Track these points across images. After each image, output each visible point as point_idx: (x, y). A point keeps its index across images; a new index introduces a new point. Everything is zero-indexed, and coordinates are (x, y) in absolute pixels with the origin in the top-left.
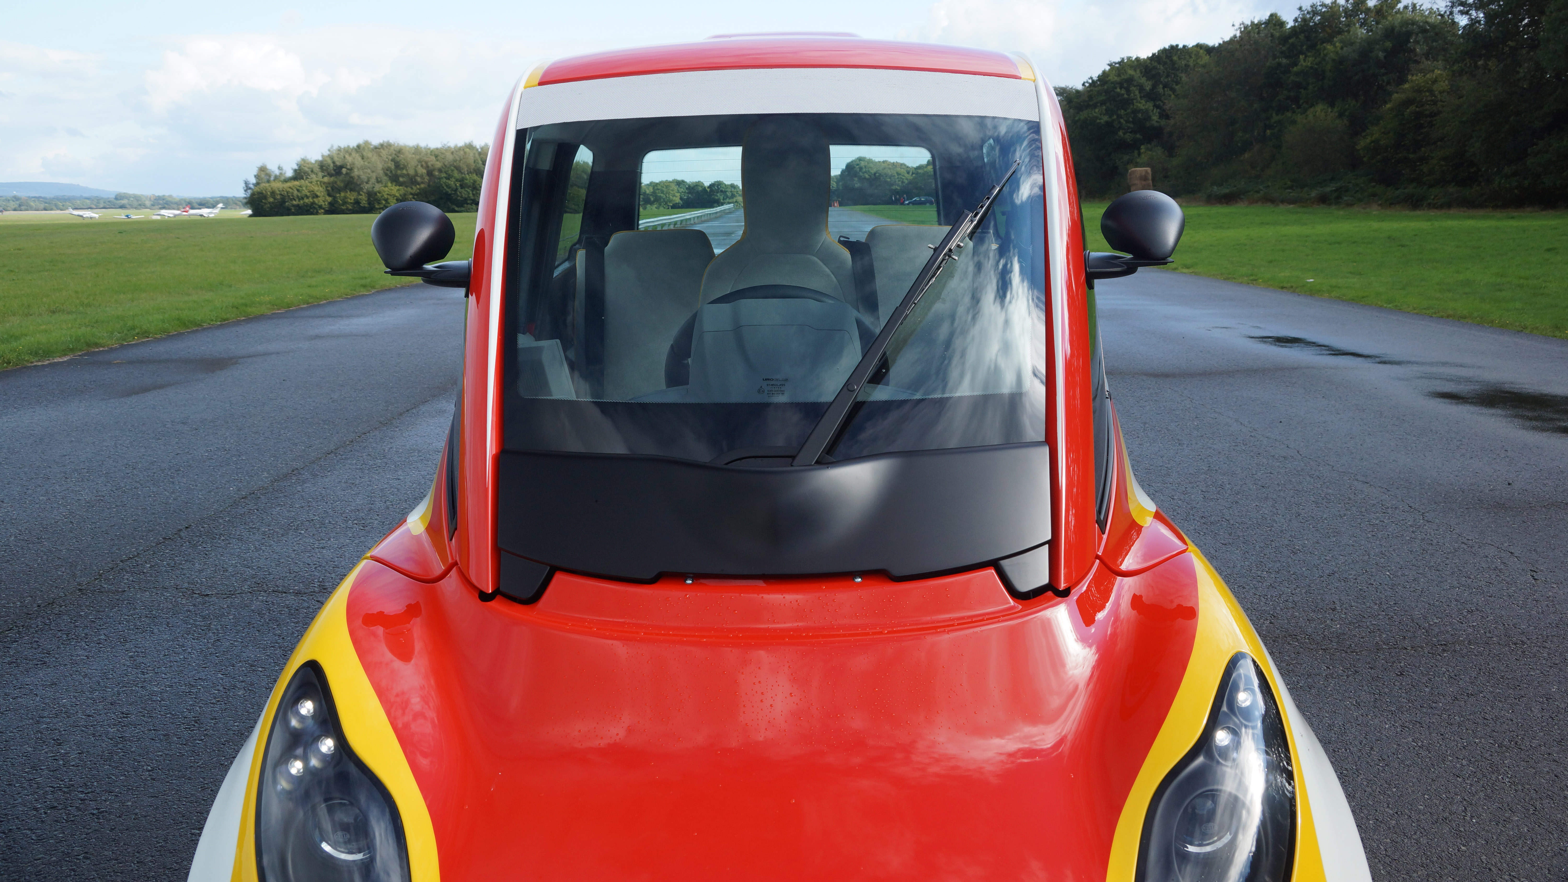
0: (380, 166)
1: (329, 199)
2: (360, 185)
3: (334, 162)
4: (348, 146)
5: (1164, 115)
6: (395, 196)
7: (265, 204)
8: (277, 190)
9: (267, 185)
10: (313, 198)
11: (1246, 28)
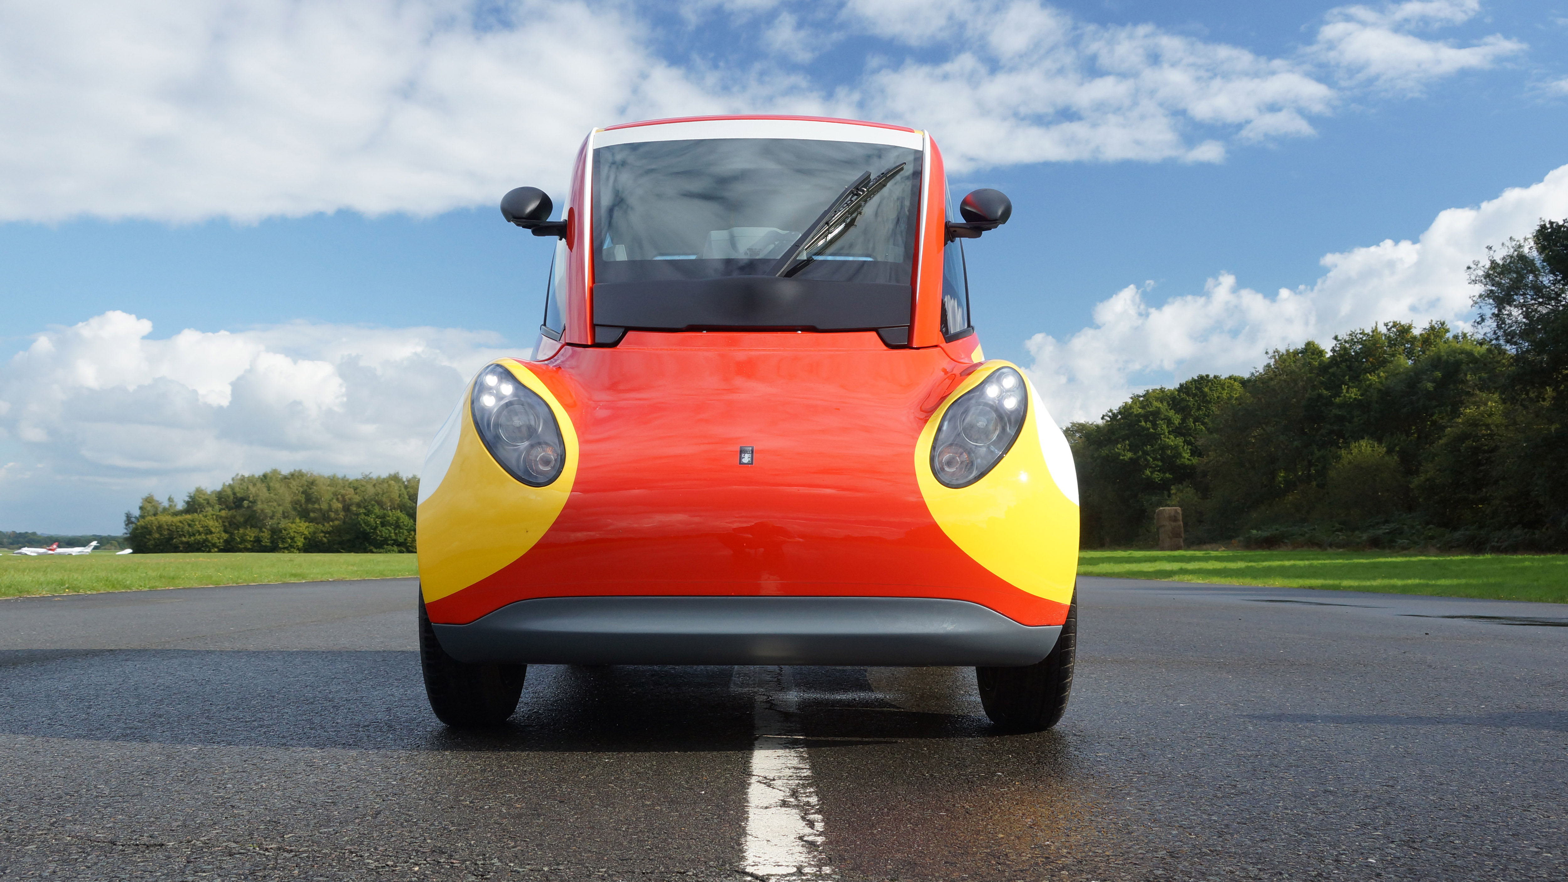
0: (288, 498)
1: (225, 536)
2: (263, 520)
3: (234, 494)
4: (253, 476)
5: (1195, 452)
6: (303, 534)
7: (150, 540)
8: (164, 524)
9: (153, 518)
10: (207, 534)
11: (1281, 357)
